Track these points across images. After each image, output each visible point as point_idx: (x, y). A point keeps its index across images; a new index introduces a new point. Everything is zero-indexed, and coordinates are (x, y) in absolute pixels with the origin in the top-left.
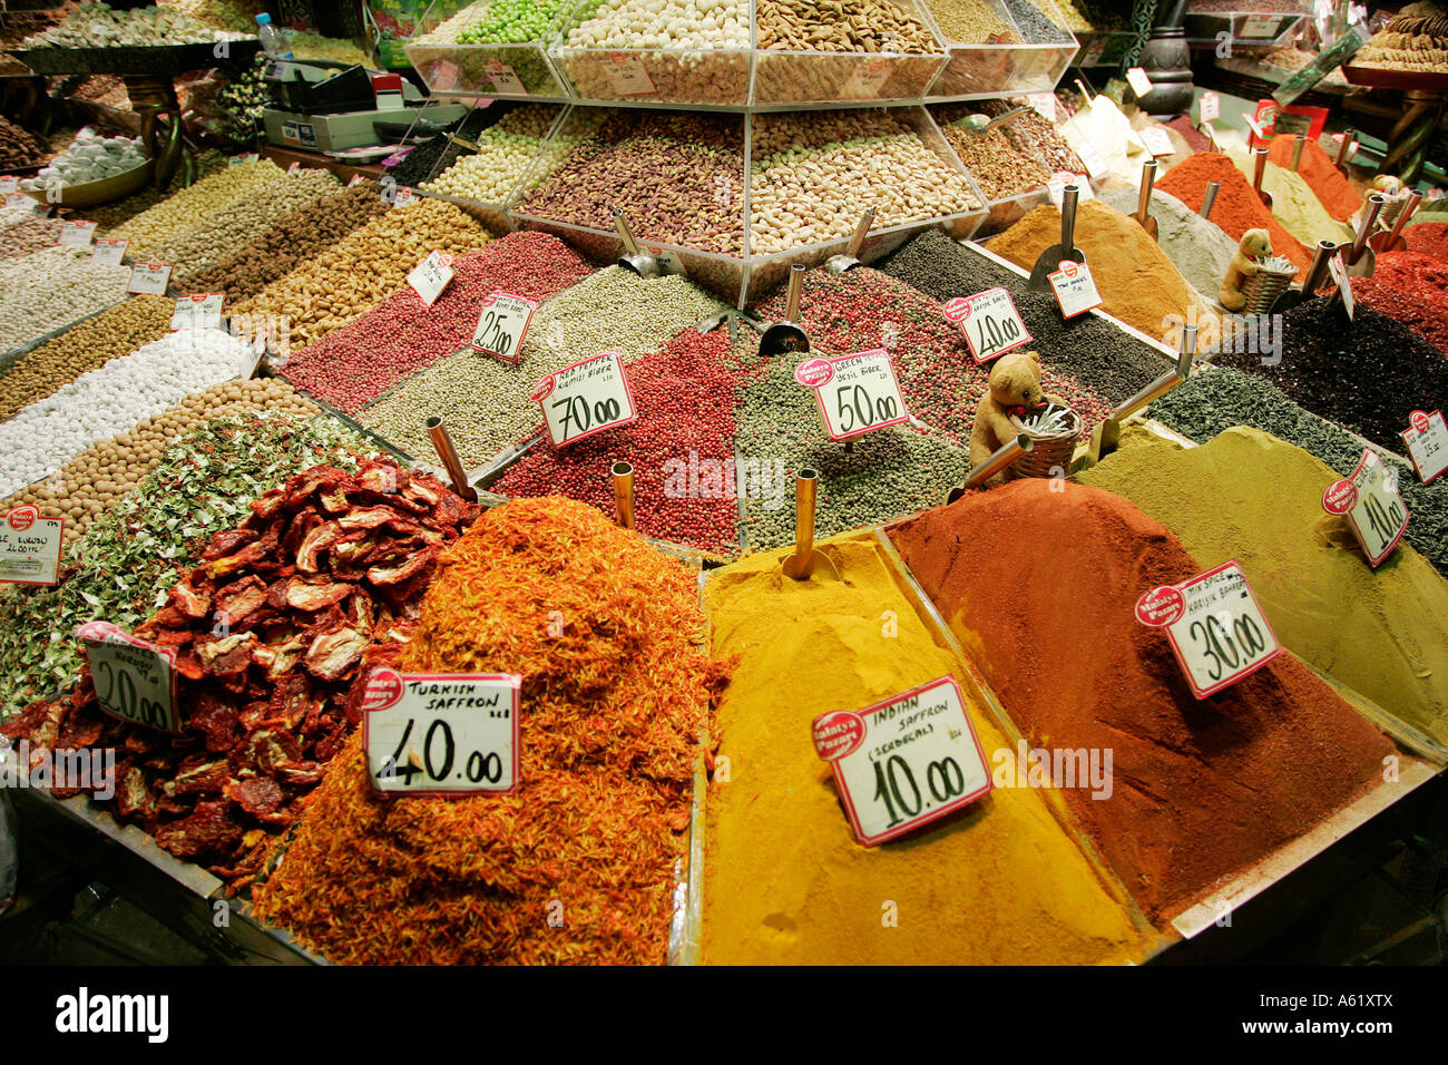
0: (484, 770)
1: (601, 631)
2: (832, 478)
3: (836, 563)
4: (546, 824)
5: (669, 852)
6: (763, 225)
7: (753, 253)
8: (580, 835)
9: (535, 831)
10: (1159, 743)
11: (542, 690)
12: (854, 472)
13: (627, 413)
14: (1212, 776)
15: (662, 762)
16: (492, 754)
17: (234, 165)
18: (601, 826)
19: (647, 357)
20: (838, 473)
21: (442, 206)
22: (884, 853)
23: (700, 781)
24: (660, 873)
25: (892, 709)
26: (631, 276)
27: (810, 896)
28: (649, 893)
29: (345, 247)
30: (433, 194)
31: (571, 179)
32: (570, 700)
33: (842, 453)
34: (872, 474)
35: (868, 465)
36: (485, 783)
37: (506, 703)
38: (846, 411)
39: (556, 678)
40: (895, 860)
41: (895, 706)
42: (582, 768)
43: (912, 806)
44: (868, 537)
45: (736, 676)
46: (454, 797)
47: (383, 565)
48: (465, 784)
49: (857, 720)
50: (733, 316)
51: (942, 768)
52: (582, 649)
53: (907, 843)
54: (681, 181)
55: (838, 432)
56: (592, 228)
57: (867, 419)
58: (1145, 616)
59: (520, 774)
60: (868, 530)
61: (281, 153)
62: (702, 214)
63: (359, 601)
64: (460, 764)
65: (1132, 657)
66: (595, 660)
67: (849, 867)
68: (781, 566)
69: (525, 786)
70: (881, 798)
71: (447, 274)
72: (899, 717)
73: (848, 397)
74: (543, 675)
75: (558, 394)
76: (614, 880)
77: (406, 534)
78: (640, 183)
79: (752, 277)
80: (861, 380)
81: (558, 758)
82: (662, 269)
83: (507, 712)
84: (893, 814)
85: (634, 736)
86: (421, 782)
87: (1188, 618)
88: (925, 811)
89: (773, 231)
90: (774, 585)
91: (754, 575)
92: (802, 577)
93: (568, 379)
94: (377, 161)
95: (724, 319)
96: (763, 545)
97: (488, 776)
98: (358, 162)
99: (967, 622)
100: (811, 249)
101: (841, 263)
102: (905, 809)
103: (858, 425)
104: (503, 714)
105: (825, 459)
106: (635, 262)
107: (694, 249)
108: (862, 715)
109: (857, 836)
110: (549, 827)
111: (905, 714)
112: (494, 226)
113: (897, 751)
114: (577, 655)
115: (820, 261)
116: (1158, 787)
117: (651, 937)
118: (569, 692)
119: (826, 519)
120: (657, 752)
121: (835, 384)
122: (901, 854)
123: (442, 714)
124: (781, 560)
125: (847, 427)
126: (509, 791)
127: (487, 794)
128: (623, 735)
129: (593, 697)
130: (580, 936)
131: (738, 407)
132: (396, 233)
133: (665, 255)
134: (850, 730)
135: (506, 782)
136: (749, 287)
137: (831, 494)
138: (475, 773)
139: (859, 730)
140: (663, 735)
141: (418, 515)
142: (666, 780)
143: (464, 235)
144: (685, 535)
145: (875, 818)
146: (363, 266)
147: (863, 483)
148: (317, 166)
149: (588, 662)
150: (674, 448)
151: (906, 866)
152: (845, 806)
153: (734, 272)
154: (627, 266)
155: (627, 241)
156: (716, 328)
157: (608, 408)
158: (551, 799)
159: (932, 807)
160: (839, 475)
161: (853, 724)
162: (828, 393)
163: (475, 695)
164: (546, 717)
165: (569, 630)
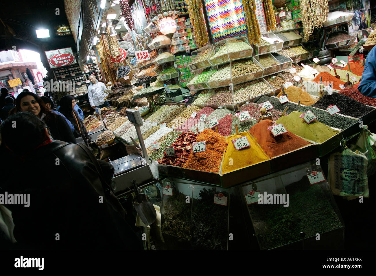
0: (203, 149)
1: (213, 138)
5: (221, 157)
6: (236, 100)
7: (234, 103)
8: (212, 154)
10: (272, 142)
11: (208, 143)
12: (245, 126)
13: (218, 123)
14: (279, 145)
15: (220, 150)
17: (162, 107)
18: (214, 154)
19: (222, 119)
20: (243, 126)
21: (194, 106)
22: (239, 151)
23: (224, 152)
25: (239, 139)
26: (219, 109)
27: (232, 154)
28: (219, 159)
29: (182, 114)
30: (193, 105)
31: (211, 99)
34: (248, 126)
37: (204, 143)
39: (209, 142)
42: (212, 149)
43: (241, 147)
44: (247, 132)
45: (228, 144)
46: (200, 152)
47: (192, 140)
48: (201, 151)
50: (233, 112)
51: (244, 144)
54: (225, 96)
56: (214, 105)
57: (245, 119)
58: (268, 129)
61: (169, 104)
62: (228, 100)
63: (190, 144)
64: (201, 149)
65: (269, 135)
67: (235, 152)
69: (207, 150)
70: (238, 146)
71: (196, 114)
73: (242, 117)
75: (210, 123)
77: (194, 137)
78: (220, 97)
79: (235, 107)
80: (244, 114)
81: (210, 149)
82: (224, 108)
86: (198, 151)
87: (273, 129)
89: (237, 100)
93: (211, 121)
94: (184, 102)
96: (234, 134)
98: (181, 103)
99: (256, 137)
100: (243, 101)
101: (247, 103)
104: (204, 145)
105: (241, 124)
106: (220, 108)
107: (227, 104)
109: (236, 149)
110: (209, 154)
112: (201, 107)
113: (240, 142)
114: (211, 140)
115: (245, 103)
116: (272, 146)
118: (210, 143)
119: (241, 131)
121: (240, 115)
122: (241, 151)
123: (199, 145)
127: (203, 151)
128: (216, 148)
129: (213, 144)
131: (232, 122)
132: (188, 111)
133: (224, 106)
135: (205, 150)
137: (242, 128)
139: (236, 141)
140: (221, 148)
141: (195, 136)
142: (221, 152)
143: (198, 109)
144: (225, 135)
145: (238, 148)
146: (184, 116)
148: (175, 104)
152: (235, 147)
153: (232, 106)
154: (219, 108)
155: (219, 106)
156: (231, 114)
157: (215, 123)
158: (209, 152)
159: (243, 147)
162: (240, 117)
163: (202, 143)
164: (208, 145)
165: (210, 138)
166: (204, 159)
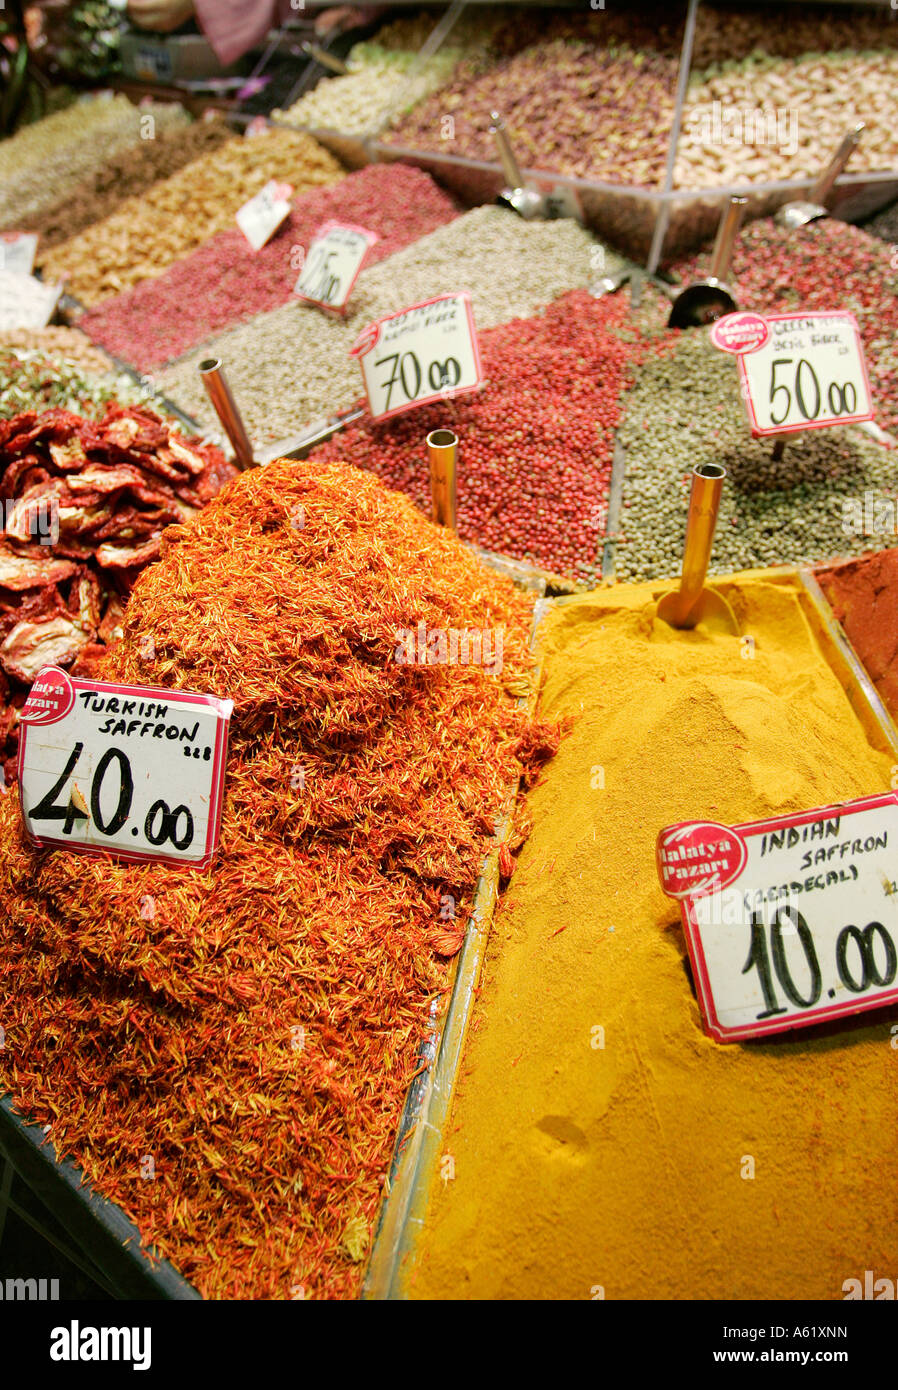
0: (169, 829)
1: (366, 653)
2: (746, 493)
3: (736, 611)
4: (245, 918)
5: (425, 985)
6: (695, 153)
7: (676, 187)
8: (293, 942)
9: (227, 926)
11: (266, 726)
12: (780, 488)
13: (471, 379)
15: (435, 856)
16: (182, 809)
18: (326, 935)
19: (516, 322)
20: (756, 487)
21: (295, 139)
22: (746, 1056)
23: (488, 890)
24: (406, 1013)
25: (793, 833)
26: (508, 218)
27: (616, 1100)
28: (384, 1040)
29: (176, 183)
30: (288, 126)
31: (454, 100)
32: (308, 747)
33: (766, 461)
34: (806, 494)
35: (801, 481)
36: (168, 848)
37: (206, 738)
38: (781, 395)
39: (288, 713)
40: (762, 1068)
41: (800, 829)
42: (313, 847)
43: (804, 990)
44: (788, 581)
45: (564, 748)
46: (126, 859)
47: (118, 542)
48: (141, 843)
49: (733, 842)
50: (639, 277)
51: (864, 938)
52: (331, 676)
53: (786, 1046)
54: (592, 96)
55: (764, 423)
56: (470, 160)
57: (811, 411)
59: (217, 842)
60: (790, 570)
61: (134, 89)
62: (615, 139)
63: (84, 586)
64: (137, 816)
66: (349, 695)
67: (686, 1068)
68: (655, 605)
70: (754, 969)
71: (281, 210)
72: (802, 847)
73: (786, 376)
74: (268, 706)
75: (384, 349)
76: (333, 1015)
77: (152, 507)
78: (537, 100)
79: (672, 223)
80: (811, 354)
81: (279, 829)
82: (551, 211)
83: (208, 750)
84: (770, 997)
85: (396, 811)
86: (85, 832)
88: (825, 1001)
89: (709, 162)
90: (642, 630)
91: (614, 611)
92: (684, 625)
93: (398, 329)
94: (232, 94)
95: (625, 281)
96: (634, 574)
97: (174, 839)
98: (211, 94)
100: (761, 188)
101: (798, 214)
102: (792, 994)
103: (795, 419)
104: (201, 753)
105: (741, 466)
106: (516, 202)
107: (598, 180)
108: (743, 834)
109: (707, 1021)
110: (248, 924)
111: (815, 844)
112: (348, 159)
113: (795, 900)
114: (324, 683)
115: (769, 209)
117: (379, 1102)
118: (305, 737)
119: (731, 549)
120: (429, 839)
121: (769, 353)
122: (774, 1061)
123: (119, 741)
124: (656, 597)
125: (778, 417)
126: (200, 863)
127: (171, 863)
128: (380, 809)
129: (342, 748)
130: (271, 1086)
131: (627, 390)
132: (235, 168)
133: (558, 193)
134: (718, 856)
135: (197, 850)
136: (666, 238)
137: (743, 515)
138: (156, 832)
139: (735, 858)
140: (444, 816)
141: (174, 484)
142: (437, 882)
143: (317, 175)
145: (740, 1000)
146: (193, 206)
147: (791, 505)
148: (167, 101)
149: (339, 697)
150: (530, 434)
151: (780, 1081)
152: (693, 972)
153: (647, 209)
154: (506, 204)
155: (511, 177)
156: (615, 293)
157: (446, 370)
158: (257, 885)
159: (836, 996)
160: (757, 490)
161: (726, 846)
162: (756, 368)
163: (167, 721)
164: (268, 766)
165: (315, 645)
166: (159, 1000)
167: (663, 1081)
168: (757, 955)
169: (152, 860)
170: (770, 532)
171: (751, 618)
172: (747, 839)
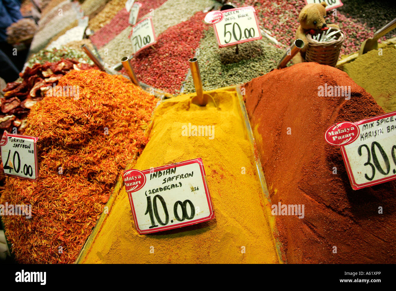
0: (28, 172)
1: (79, 122)
2: (225, 65)
3: (218, 100)
4: (43, 194)
5: (96, 211)
8: (57, 200)
9: (38, 196)
12: (235, 62)
13: (153, 41)
15: (103, 176)
16: (30, 166)
18: (66, 198)
20: (228, 62)
22: (148, 238)
23: (119, 185)
24: (90, 218)
25: (160, 173)
27: (111, 249)
28: (82, 226)
32: (63, 148)
34: (244, 63)
35: (242, 59)
36: (28, 176)
37: (32, 148)
38: (228, 34)
39: (55, 140)
40: (153, 242)
41: (162, 172)
42: (67, 175)
43: (163, 220)
44: (233, 90)
45: (148, 144)
46: (21, 179)
48: (24, 175)
49: (142, 176)
50: (217, 5)
51: (183, 205)
52: (68, 129)
53: (161, 236)
55: (223, 43)
57: (238, 38)
58: (330, 138)
59: (38, 175)
60: (234, 87)
64: (22, 168)
66: (72, 134)
67: (130, 241)
68: (191, 100)
69: (39, 179)
70: (148, 213)
72: (163, 177)
73: (229, 28)
74: (50, 138)
75: (134, 35)
76: (65, 219)
81: (56, 170)
83: (33, 151)
84: (153, 222)
85: (91, 164)
86: (13, 172)
88: (170, 224)
90: (185, 107)
91: (177, 103)
92: (203, 105)
93: (136, 29)
95: (214, 6)
96: (189, 91)
97: (29, 174)
99: (259, 130)
102: (160, 221)
103: (233, 41)
104: (32, 152)
108: (145, 173)
109: (136, 228)
110: (44, 196)
111: (167, 176)
113: (159, 193)
114: (65, 131)
117: (79, 242)
118: (62, 146)
119: (218, 82)
120: (101, 171)
121: (224, 22)
122: (158, 240)
123: (17, 149)
124: (191, 97)
125: (227, 41)
126: (35, 180)
127: (30, 180)
128: (86, 164)
129: (74, 148)
134: (138, 180)
135: (34, 177)
137: (223, 71)
138: (26, 173)
139: (142, 180)
142: (103, 183)
144: (165, 87)
145: (145, 222)
147: (238, 67)
149: (69, 135)
150: (171, 54)
157: (147, 39)
158: (47, 186)
159: (173, 222)
160: (228, 63)
161: (140, 177)
162: (219, 27)
163: (25, 144)
164: (50, 155)
165: (61, 121)
167: (124, 244)
168: (149, 210)
169: (26, 179)
170: (231, 75)
171: (221, 102)
172: (146, 175)
